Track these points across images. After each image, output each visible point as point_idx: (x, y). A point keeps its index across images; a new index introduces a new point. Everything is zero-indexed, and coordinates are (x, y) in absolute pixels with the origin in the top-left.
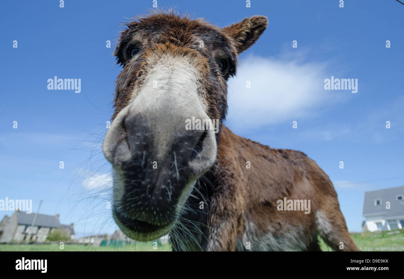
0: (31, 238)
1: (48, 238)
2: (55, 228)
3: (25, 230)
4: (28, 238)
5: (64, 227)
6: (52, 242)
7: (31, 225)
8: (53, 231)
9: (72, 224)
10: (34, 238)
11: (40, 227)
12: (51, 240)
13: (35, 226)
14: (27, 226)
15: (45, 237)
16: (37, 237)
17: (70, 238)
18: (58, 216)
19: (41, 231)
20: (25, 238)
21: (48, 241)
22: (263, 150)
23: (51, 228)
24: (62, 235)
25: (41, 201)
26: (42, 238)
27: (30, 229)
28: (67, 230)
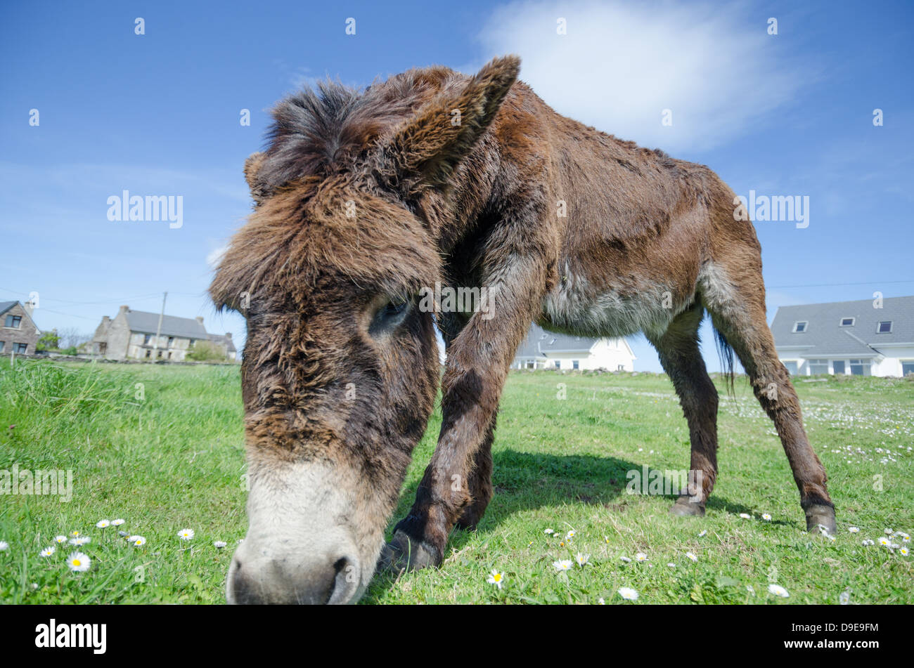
0: (160, 355)
1: (189, 355)
2: (198, 339)
3: (146, 341)
4: (154, 354)
5: (217, 338)
6: (197, 362)
7: (155, 334)
8: (195, 344)
9: (229, 335)
10: (165, 354)
11: (171, 338)
12: (196, 358)
13: (162, 335)
14: (147, 335)
15: (183, 354)
16: (170, 354)
17: (228, 357)
18: (202, 320)
19: (173, 344)
20: (148, 355)
21: (191, 361)
22: (621, 150)
23: (192, 341)
24: (214, 352)
25: (166, 294)
26: (178, 354)
27: (154, 340)
28: (220, 343)
